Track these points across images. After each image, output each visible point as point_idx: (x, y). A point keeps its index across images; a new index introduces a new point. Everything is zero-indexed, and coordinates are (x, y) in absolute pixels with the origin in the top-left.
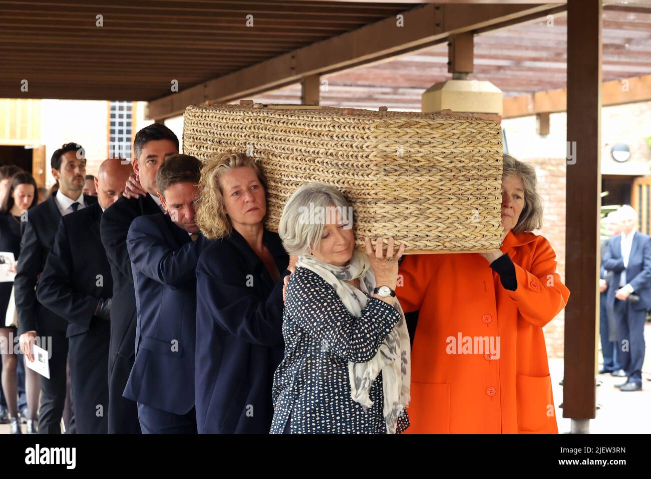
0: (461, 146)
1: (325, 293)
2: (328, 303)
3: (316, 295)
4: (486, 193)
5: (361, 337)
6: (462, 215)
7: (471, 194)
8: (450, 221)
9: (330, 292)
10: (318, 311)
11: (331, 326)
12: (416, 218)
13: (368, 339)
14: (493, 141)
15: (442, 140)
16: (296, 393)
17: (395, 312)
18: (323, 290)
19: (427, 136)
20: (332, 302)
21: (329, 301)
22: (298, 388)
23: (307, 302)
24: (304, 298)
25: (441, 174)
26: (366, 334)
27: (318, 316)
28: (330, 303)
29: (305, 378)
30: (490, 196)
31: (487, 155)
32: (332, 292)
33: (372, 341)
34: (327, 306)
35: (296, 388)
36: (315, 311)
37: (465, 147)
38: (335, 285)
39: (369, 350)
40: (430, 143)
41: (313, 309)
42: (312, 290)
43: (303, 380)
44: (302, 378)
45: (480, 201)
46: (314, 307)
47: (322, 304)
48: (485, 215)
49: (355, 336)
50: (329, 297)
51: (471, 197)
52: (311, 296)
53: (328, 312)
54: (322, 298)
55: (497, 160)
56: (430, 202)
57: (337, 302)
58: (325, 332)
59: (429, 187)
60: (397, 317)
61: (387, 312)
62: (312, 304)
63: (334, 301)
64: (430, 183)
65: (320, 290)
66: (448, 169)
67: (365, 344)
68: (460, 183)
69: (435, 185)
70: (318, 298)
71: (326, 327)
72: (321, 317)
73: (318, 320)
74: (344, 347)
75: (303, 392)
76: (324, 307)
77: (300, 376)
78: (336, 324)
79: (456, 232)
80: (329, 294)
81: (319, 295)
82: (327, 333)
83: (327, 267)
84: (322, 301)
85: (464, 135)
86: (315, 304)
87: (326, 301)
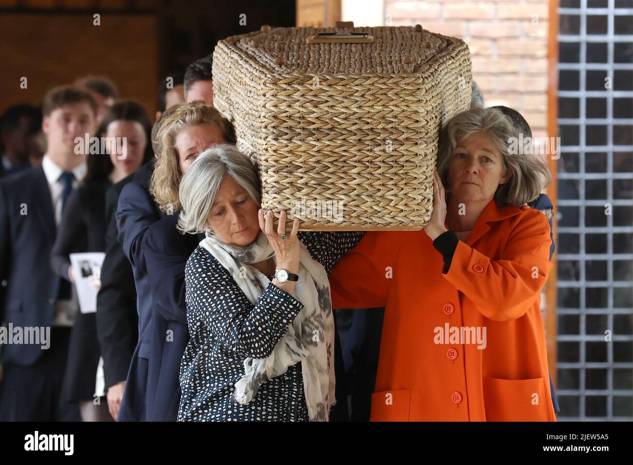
0: (365, 105)
1: (219, 278)
2: (221, 290)
3: (208, 281)
4: (402, 159)
5: (252, 331)
6: (372, 186)
7: (383, 162)
8: (356, 192)
9: (224, 277)
10: (210, 300)
11: (223, 317)
12: (312, 189)
13: (260, 332)
14: (410, 98)
15: (341, 99)
16: (193, 391)
17: (292, 300)
18: (217, 275)
19: (323, 94)
20: (226, 289)
21: (222, 288)
22: (195, 385)
23: (198, 290)
24: (195, 284)
25: (343, 137)
26: (257, 328)
27: (210, 305)
28: (223, 290)
29: (202, 373)
30: (408, 164)
31: (402, 115)
32: (227, 278)
33: (265, 335)
34: (219, 294)
35: (192, 385)
36: (207, 299)
37: (372, 106)
38: (231, 269)
39: (263, 346)
40: (327, 101)
41: (205, 297)
42: (204, 275)
43: (200, 375)
44: (199, 373)
45: (393, 170)
46: (206, 294)
47: (215, 291)
48: (402, 186)
49: (244, 330)
50: (223, 283)
51: (381, 165)
52: (202, 283)
53: (221, 301)
54: (214, 284)
55: (417, 121)
56: (330, 170)
57: (232, 289)
58: (216, 324)
59: (327, 153)
60: (295, 306)
61: (282, 300)
62: (203, 291)
63: (228, 287)
64: (329, 149)
65: (213, 275)
66: (351, 131)
67: (257, 338)
68: (369, 148)
69: (337, 150)
70: (210, 284)
71: (217, 319)
72: (213, 306)
73: (210, 309)
74: (233, 342)
75: (201, 390)
76: (216, 295)
77: (196, 371)
78: (228, 316)
79: (363, 207)
80: (224, 280)
81: (211, 281)
82: (219, 325)
83: (225, 247)
84: (214, 288)
85: (370, 93)
86: (206, 291)
87: (218, 288)
